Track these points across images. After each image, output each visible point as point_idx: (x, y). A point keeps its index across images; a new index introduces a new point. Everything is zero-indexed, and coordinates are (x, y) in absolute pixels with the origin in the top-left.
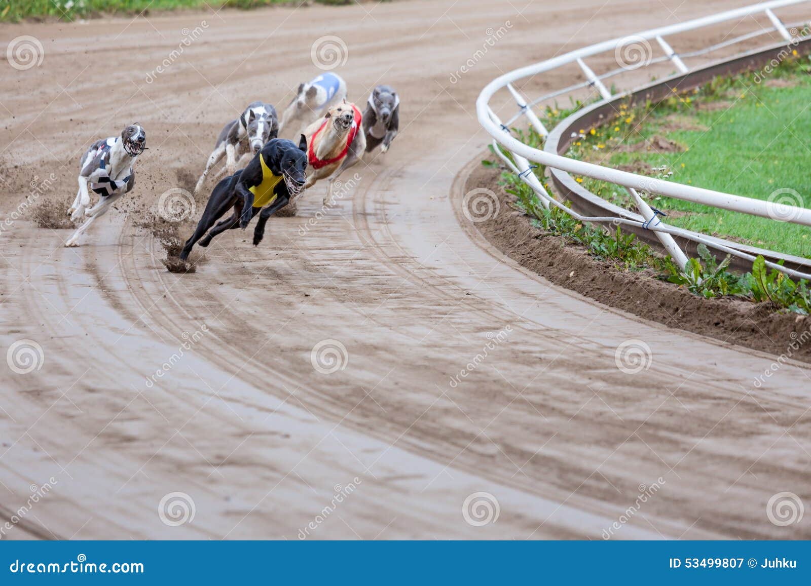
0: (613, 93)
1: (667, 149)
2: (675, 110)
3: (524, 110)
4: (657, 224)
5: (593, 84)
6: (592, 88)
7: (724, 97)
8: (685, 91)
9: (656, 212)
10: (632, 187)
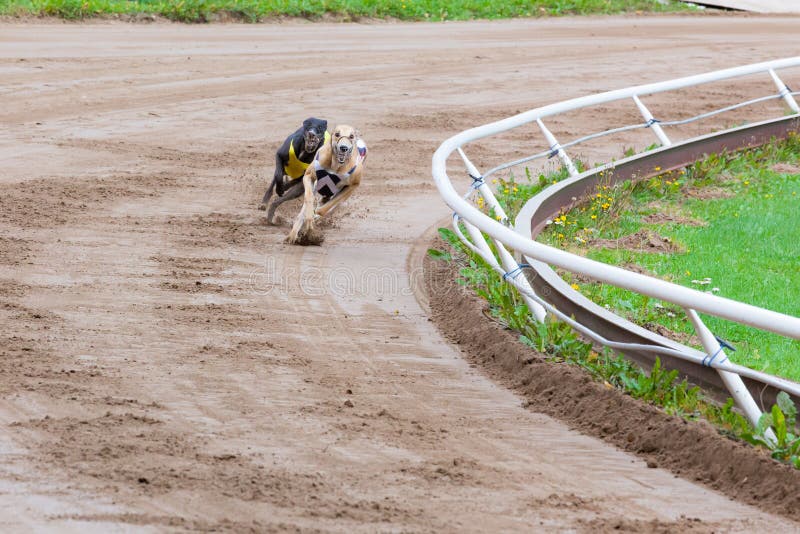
0: (582, 167)
1: (659, 247)
2: (658, 196)
3: (478, 183)
4: (721, 359)
5: (555, 153)
6: (554, 159)
7: (719, 183)
8: (669, 170)
9: (722, 344)
10: (692, 308)
